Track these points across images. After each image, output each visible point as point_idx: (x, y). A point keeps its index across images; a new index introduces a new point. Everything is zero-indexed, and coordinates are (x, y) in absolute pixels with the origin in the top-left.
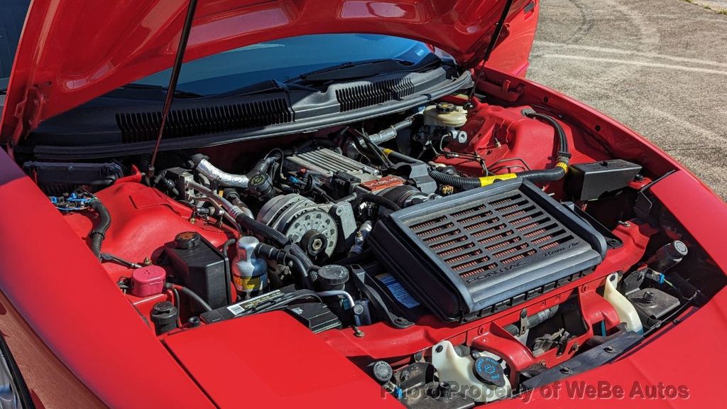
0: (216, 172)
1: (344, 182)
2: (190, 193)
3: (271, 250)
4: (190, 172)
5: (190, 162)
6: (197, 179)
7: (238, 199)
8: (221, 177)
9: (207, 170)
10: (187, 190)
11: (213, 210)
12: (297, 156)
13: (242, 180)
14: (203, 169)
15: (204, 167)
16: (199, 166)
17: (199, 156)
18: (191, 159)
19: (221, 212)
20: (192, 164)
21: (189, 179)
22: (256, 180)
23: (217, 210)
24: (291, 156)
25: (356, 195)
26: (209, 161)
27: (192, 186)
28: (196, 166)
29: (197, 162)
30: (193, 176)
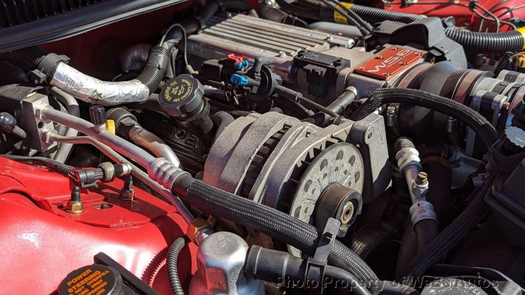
0: (90, 85)
1: (324, 70)
2: (48, 129)
3: (286, 263)
4: (39, 91)
5: (36, 72)
6: (56, 101)
7: (137, 126)
8: (99, 91)
9: (72, 82)
10: (41, 125)
11: (110, 169)
12: (204, 32)
13: (135, 89)
14: (64, 83)
15: (66, 78)
16: (55, 78)
17: (51, 58)
18: (37, 67)
19: (127, 168)
20: (42, 76)
21: (41, 104)
22: (174, 91)
23: (118, 166)
24: (196, 33)
25: (355, 91)
26: (71, 64)
27: (48, 117)
28: (50, 78)
29: (50, 72)
30: (46, 97)
